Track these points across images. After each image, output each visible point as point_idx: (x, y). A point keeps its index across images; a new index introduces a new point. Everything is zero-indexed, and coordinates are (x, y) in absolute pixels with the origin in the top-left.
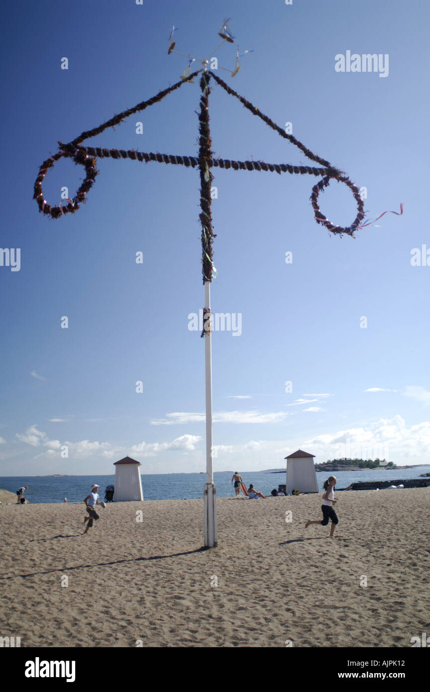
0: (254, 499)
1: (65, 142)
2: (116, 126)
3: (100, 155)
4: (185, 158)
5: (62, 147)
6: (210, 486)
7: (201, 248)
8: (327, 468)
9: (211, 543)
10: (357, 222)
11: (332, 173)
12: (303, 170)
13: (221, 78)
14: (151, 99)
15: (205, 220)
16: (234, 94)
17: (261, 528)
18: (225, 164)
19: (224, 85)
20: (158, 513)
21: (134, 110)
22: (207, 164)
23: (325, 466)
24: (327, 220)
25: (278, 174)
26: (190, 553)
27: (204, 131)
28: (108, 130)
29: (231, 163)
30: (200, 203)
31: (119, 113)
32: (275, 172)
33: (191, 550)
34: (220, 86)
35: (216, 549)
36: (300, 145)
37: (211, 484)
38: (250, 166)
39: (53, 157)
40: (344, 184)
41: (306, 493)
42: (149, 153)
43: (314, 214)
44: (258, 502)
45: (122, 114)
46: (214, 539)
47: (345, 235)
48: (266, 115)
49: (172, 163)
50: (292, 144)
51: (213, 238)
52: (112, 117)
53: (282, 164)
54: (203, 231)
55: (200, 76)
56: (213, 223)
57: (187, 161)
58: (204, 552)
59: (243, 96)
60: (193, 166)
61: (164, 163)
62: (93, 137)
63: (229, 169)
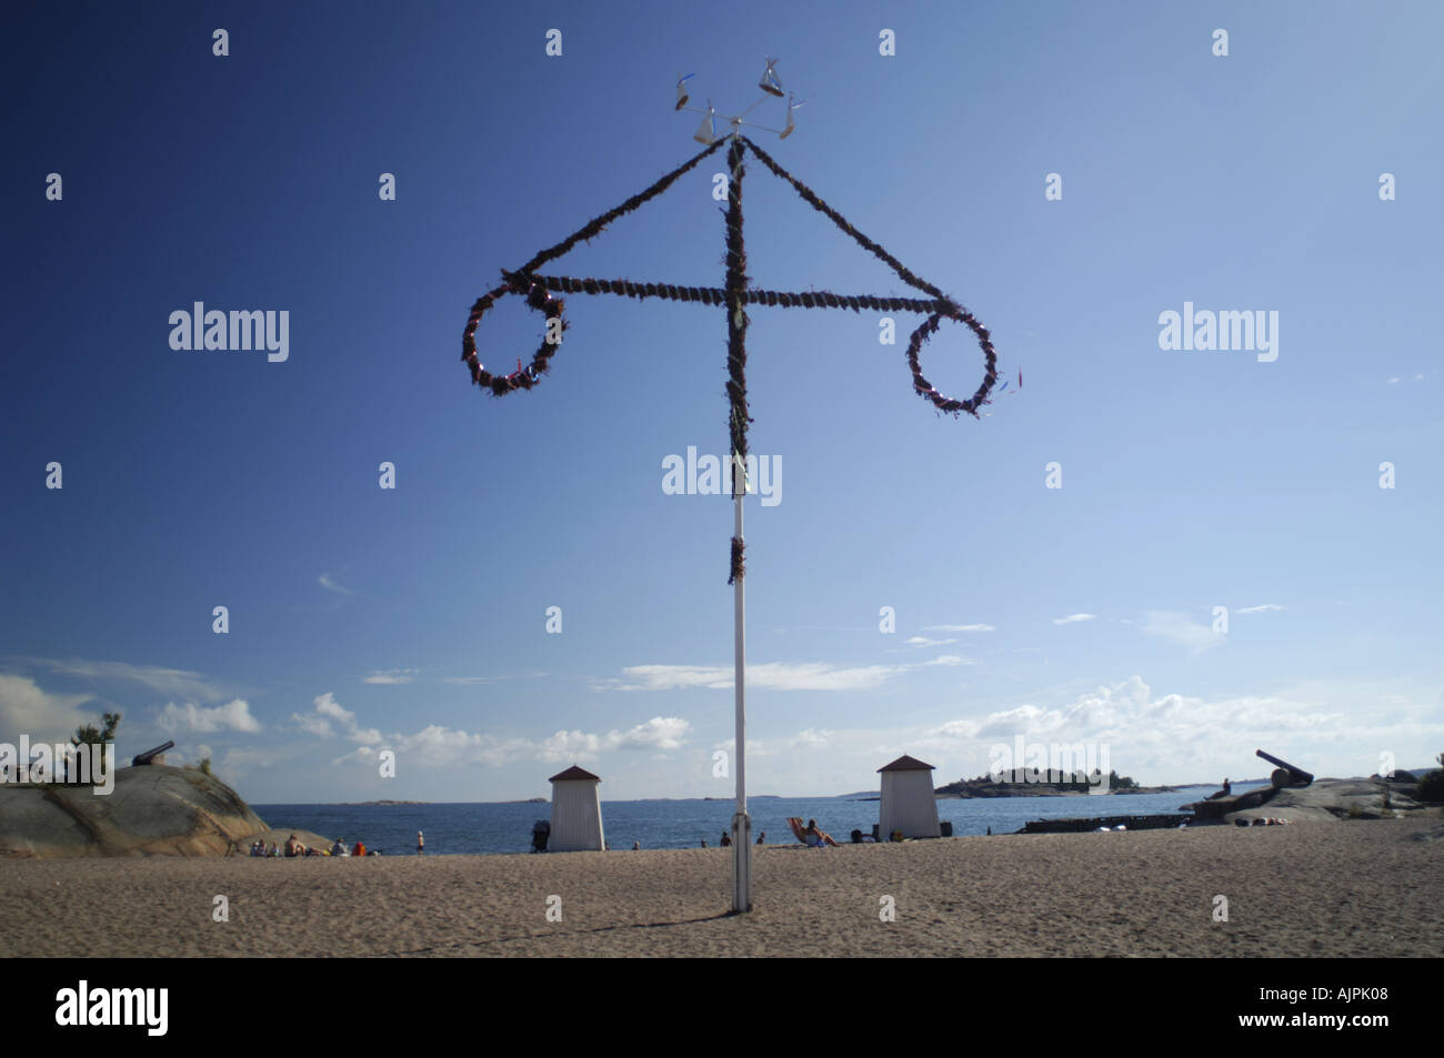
0: (817, 848)
1: (512, 269)
2: (593, 239)
3: (568, 290)
4: (703, 290)
5: (507, 276)
6: (741, 817)
7: (729, 438)
8: (985, 790)
9: (743, 905)
10: (984, 390)
11: (944, 307)
12: (895, 304)
13: (762, 148)
14: (648, 191)
15: (736, 392)
16: (784, 175)
17: (822, 889)
18: (769, 298)
19: (767, 160)
20: (642, 869)
21: (620, 211)
22: (738, 299)
23: (982, 785)
24: (933, 389)
25: (854, 313)
26: (710, 919)
27: (735, 241)
28: (580, 245)
29: (778, 297)
30: (726, 363)
31: (595, 216)
32: (849, 308)
33: (711, 916)
34: (760, 161)
35: (750, 915)
36: (893, 262)
37: (742, 814)
38: (809, 300)
39: (492, 292)
40: (965, 325)
41: (915, 839)
42: (645, 284)
43: (912, 379)
44: (823, 852)
45: (600, 218)
46: (747, 900)
47: (963, 413)
48: (836, 211)
49: (683, 300)
50: (879, 261)
51: (747, 423)
52: (585, 224)
53: (860, 295)
54: (732, 411)
55: (728, 145)
56: (748, 398)
57: (705, 296)
58: (732, 918)
59: (798, 178)
60: (717, 304)
61: (669, 300)
62: (555, 259)
63: (775, 307)
